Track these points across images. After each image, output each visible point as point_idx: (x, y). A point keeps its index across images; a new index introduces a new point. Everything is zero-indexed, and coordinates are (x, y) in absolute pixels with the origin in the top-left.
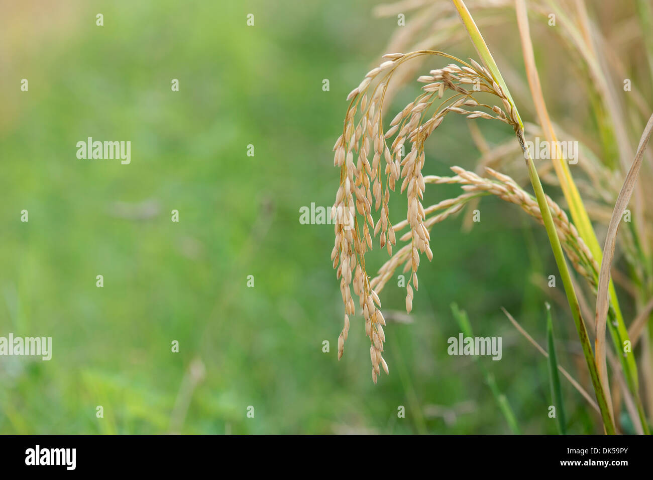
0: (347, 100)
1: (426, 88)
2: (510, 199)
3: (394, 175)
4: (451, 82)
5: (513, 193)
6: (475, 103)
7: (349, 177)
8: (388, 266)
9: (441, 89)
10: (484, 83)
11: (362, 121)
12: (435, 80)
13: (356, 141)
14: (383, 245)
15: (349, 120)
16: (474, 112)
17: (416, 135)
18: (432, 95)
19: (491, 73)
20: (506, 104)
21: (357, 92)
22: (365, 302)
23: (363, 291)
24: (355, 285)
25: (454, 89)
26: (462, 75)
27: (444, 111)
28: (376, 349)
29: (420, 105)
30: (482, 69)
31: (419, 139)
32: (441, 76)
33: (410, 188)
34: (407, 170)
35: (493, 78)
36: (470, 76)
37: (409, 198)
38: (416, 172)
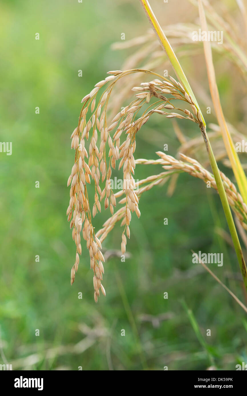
0: (81, 102)
1: (137, 96)
2: (196, 175)
3: (115, 156)
4: (155, 91)
5: (199, 171)
6: (172, 107)
7: (82, 157)
8: (110, 221)
9: (148, 97)
10: (179, 93)
11: (92, 118)
12: (144, 90)
13: (87, 132)
14: (106, 207)
15: (82, 116)
16: (171, 113)
17: (130, 128)
18: (142, 101)
19: (183, 86)
20: (194, 108)
21: (88, 97)
22: (90, 245)
23: (89, 238)
24: (84, 233)
25: (157, 97)
26: (163, 87)
27: (150, 112)
28: (98, 278)
29: (133, 108)
30: (177, 83)
31: (132, 131)
32: (148, 88)
33: (125, 166)
34: (123, 153)
35: (185, 90)
36: (169, 88)
37: (124, 173)
38: (129, 155)
